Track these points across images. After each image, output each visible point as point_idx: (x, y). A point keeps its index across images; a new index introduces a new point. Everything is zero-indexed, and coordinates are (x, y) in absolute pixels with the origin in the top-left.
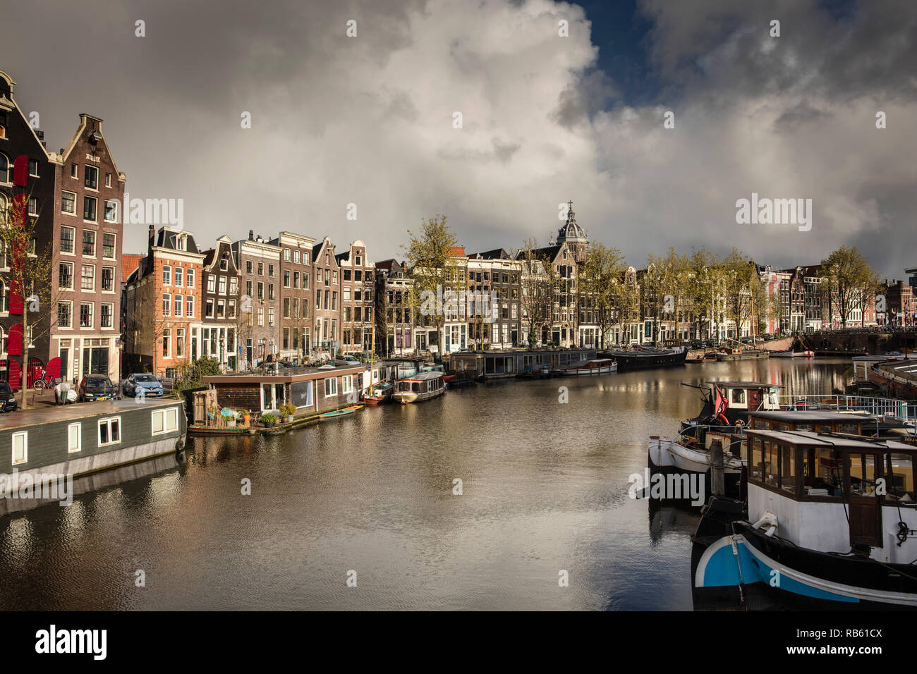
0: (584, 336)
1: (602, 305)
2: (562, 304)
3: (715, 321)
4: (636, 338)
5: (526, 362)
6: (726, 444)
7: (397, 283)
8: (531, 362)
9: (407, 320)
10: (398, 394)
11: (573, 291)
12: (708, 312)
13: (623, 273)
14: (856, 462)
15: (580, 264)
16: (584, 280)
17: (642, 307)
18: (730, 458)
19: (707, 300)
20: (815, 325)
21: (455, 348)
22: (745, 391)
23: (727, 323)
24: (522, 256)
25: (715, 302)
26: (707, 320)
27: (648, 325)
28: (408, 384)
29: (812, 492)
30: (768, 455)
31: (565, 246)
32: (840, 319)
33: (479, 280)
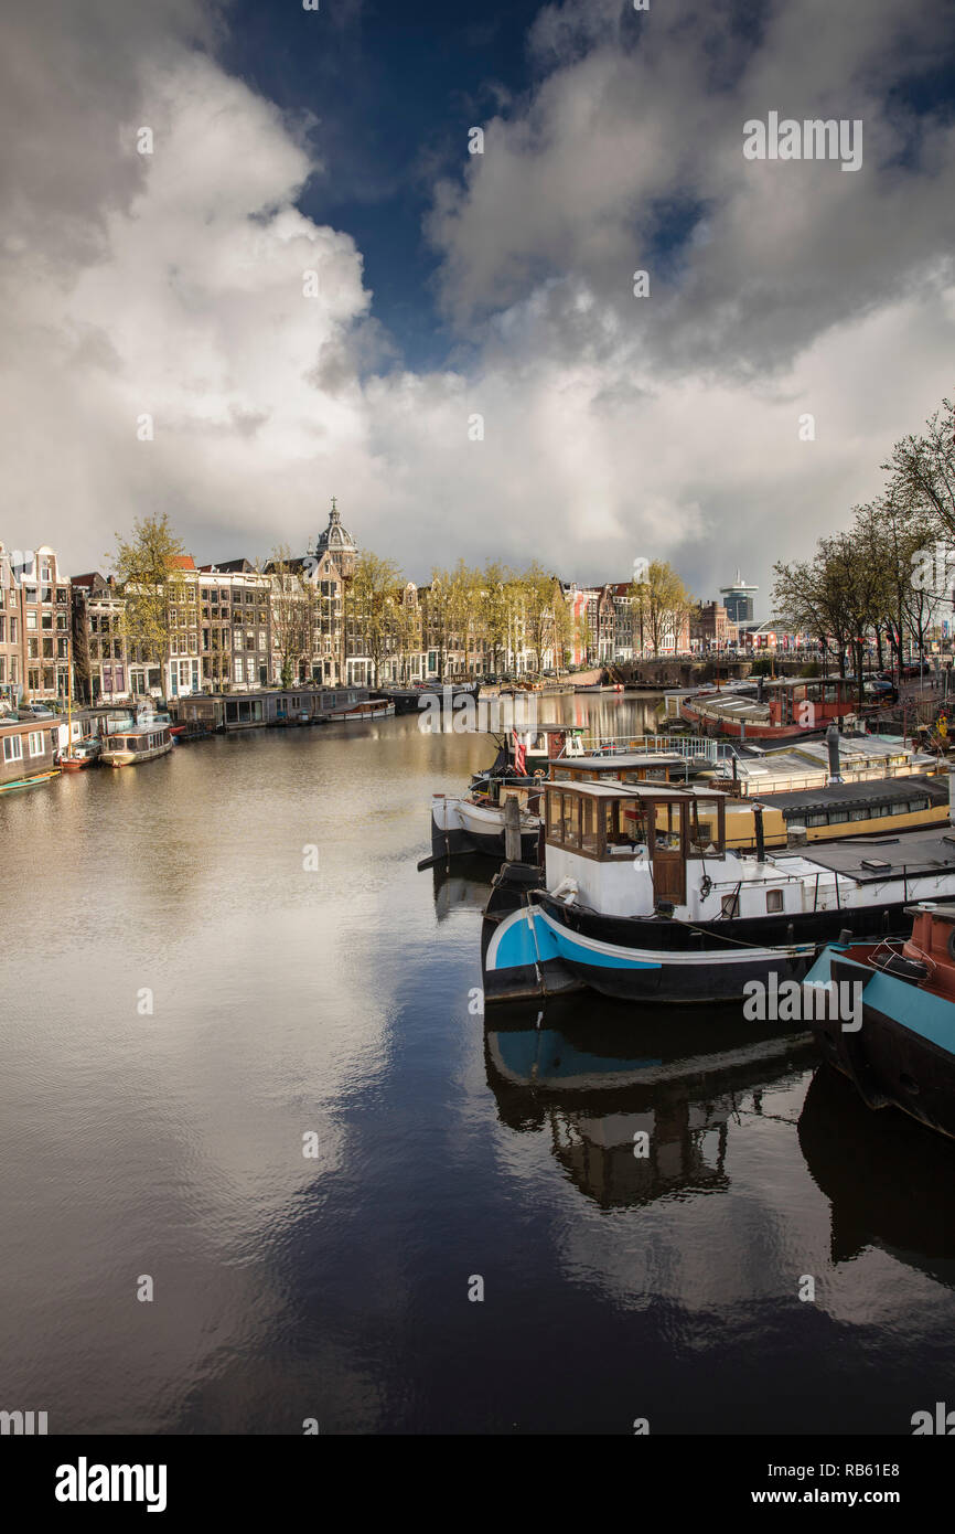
0: (353, 671)
1: (375, 632)
2: (325, 630)
3: (513, 650)
4: (418, 673)
5: (279, 706)
6: (523, 800)
7: (103, 605)
8: (285, 706)
9: (118, 654)
10: (107, 754)
11: (338, 614)
12: (504, 639)
13: (401, 591)
14: (662, 812)
15: (347, 578)
16: (352, 600)
17: (425, 635)
18: (527, 816)
19: (503, 625)
20: (626, 653)
21: (185, 690)
22: (546, 735)
23: (526, 653)
24: (271, 569)
25: (513, 626)
26: (503, 649)
27: (432, 656)
28: (122, 740)
29: (615, 850)
30: (568, 809)
31: (326, 556)
32: (652, 646)
33: (215, 600)
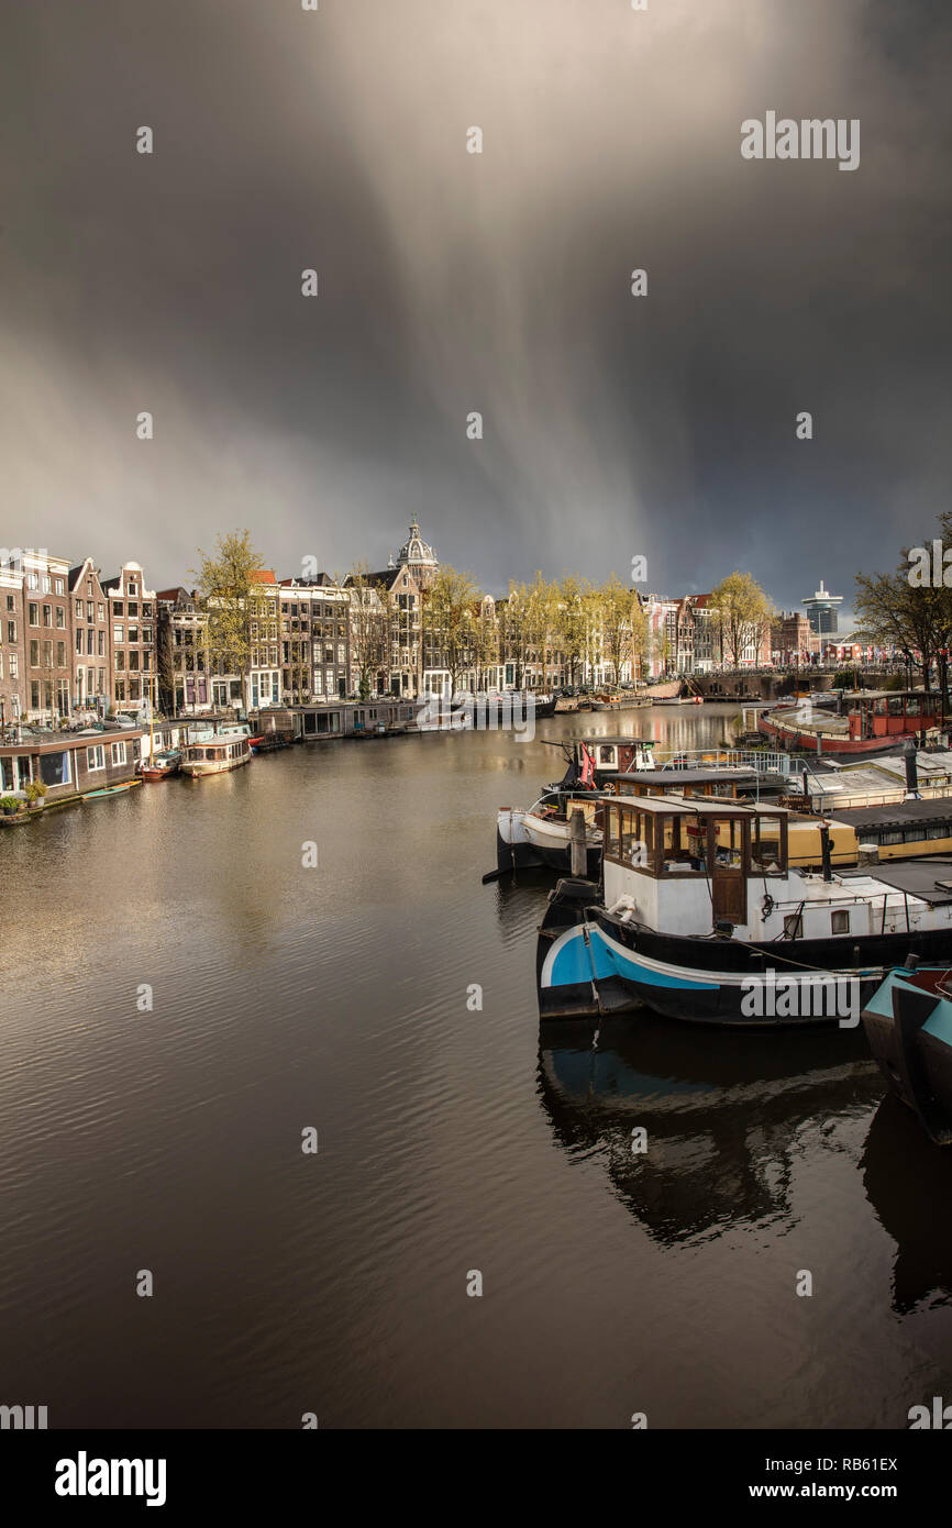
0: (431, 683)
1: (452, 644)
2: (403, 642)
3: (590, 663)
4: (495, 685)
5: (356, 719)
7: (187, 619)
8: (363, 718)
9: (201, 667)
10: (187, 764)
11: (416, 627)
12: (582, 651)
13: (479, 604)
15: (424, 591)
16: (430, 613)
17: (502, 647)
19: (580, 637)
20: (705, 665)
21: (265, 702)
22: (616, 748)
23: (605, 665)
24: (350, 582)
25: (590, 639)
26: (580, 661)
27: (509, 668)
28: (201, 751)
31: (404, 569)
32: (732, 658)
33: (295, 614)
